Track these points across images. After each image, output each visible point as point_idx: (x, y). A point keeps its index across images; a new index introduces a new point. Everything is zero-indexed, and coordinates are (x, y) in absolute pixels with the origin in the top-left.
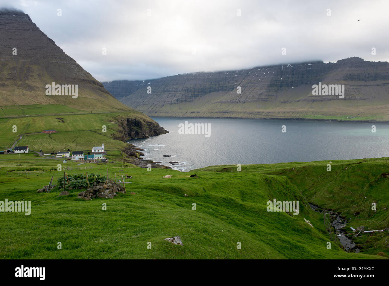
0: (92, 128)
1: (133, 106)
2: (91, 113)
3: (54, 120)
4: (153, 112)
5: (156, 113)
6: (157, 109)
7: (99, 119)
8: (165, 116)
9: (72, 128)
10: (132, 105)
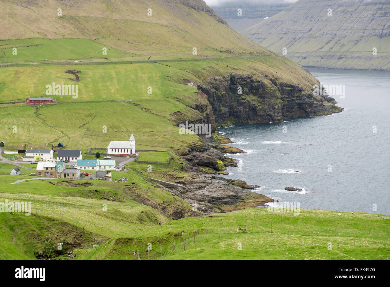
0: (135, 97)
1: (283, 40)
2: (149, 61)
3: (59, 75)
4: (332, 57)
5: (340, 58)
6: (345, 49)
7: (158, 75)
8: (363, 68)
9: (91, 94)
10: (281, 38)
